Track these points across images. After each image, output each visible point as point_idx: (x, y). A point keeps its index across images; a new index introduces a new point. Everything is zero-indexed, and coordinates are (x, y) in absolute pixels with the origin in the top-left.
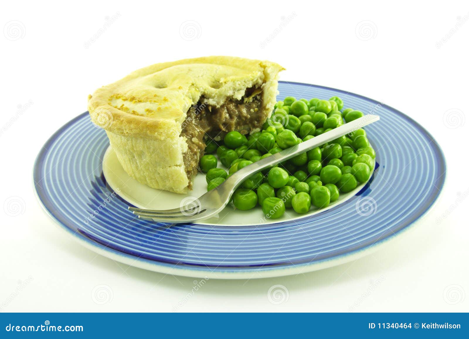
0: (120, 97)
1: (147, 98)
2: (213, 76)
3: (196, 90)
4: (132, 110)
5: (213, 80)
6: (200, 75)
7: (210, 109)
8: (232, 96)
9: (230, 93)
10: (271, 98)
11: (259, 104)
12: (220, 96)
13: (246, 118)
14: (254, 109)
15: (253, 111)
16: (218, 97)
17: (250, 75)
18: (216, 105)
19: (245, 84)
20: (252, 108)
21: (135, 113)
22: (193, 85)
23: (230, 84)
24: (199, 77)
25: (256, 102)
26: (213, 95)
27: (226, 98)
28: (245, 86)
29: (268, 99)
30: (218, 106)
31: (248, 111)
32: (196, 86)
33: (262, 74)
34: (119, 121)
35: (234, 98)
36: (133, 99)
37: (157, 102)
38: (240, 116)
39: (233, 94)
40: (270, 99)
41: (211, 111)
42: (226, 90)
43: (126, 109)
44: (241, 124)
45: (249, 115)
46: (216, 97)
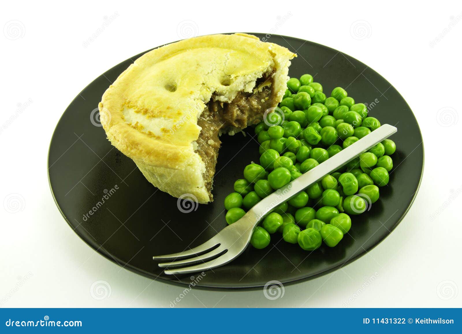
0: (132, 107)
1: (160, 112)
2: (222, 70)
3: (207, 90)
4: (148, 130)
5: (223, 75)
6: (210, 72)
7: (222, 105)
8: (243, 90)
9: (241, 88)
10: (282, 85)
11: (270, 92)
12: (231, 92)
13: (257, 109)
14: (264, 98)
15: (264, 101)
16: (229, 93)
17: (261, 66)
18: (228, 100)
19: (255, 76)
20: (263, 98)
21: (151, 135)
22: (203, 84)
23: (240, 79)
24: (208, 73)
25: (267, 91)
26: (224, 92)
27: (237, 93)
28: (256, 77)
29: (279, 86)
30: (230, 102)
31: (259, 102)
32: (207, 85)
33: (272, 62)
34: (138, 151)
35: (245, 91)
36: (146, 112)
37: (171, 118)
38: (251, 110)
39: (244, 88)
40: (281, 87)
41: (223, 107)
42: (237, 85)
43: (141, 128)
44: (253, 115)
45: (260, 105)
46: (227, 94)
